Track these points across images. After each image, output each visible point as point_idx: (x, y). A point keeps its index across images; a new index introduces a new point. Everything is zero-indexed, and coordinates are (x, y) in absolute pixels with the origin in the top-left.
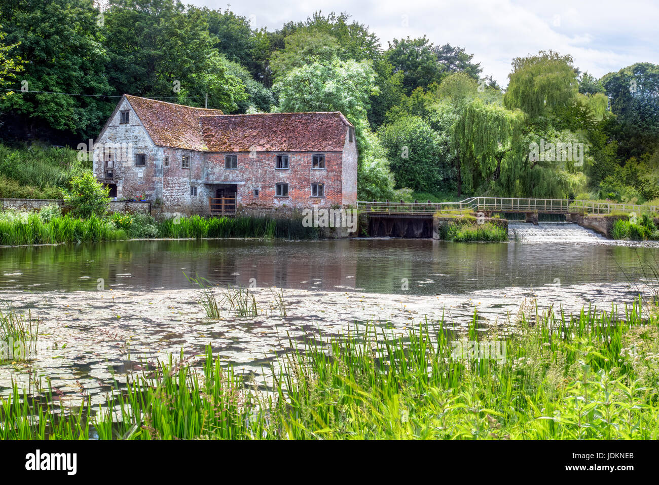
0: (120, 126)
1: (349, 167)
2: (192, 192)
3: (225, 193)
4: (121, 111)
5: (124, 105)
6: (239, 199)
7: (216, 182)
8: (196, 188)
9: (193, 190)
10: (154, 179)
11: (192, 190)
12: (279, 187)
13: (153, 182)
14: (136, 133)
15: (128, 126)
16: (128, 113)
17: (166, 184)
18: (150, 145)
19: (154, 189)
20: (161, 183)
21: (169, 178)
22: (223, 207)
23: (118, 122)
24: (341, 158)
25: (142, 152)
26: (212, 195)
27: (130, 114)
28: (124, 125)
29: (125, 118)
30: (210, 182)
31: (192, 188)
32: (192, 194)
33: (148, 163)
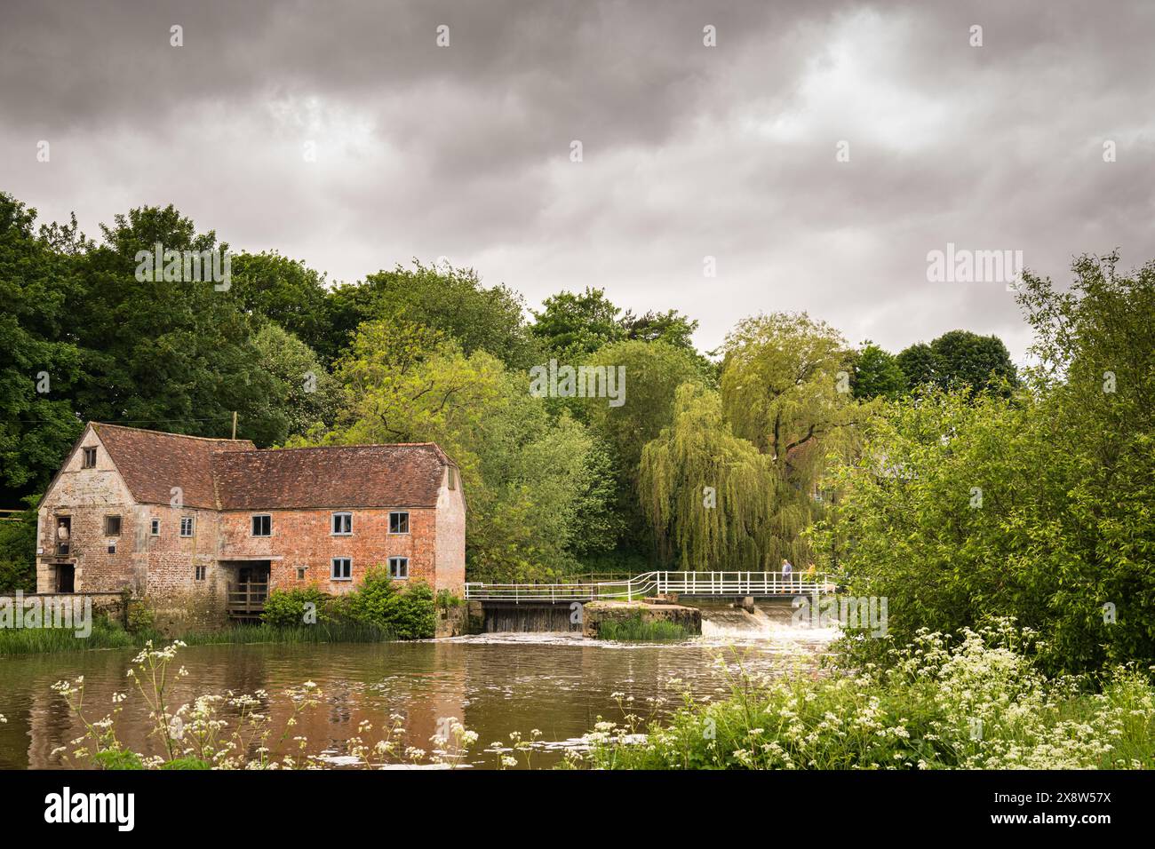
0: (82, 471)
1: (448, 530)
2: (198, 575)
3: (254, 574)
4: (84, 448)
5: (90, 438)
6: (272, 583)
7: (236, 558)
8: (204, 568)
9: (200, 572)
10: (134, 556)
11: (198, 572)
12: (337, 563)
13: (133, 561)
14: (106, 483)
15: (94, 472)
16: (94, 452)
17: (154, 563)
18: (128, 500)
19: (132, 571)
20: (145, 562)
21: (159, 553)
22: (249, 598)
23: (80, 465)
24: (434, 517)
25: (113, 512)
26: (232, 579)
27: (97, 453)
28: (88, 471)
29: (91, 458)
30: (227, 559)
31: (198, 568)
32: (197, 578)
33: (125, 531)
